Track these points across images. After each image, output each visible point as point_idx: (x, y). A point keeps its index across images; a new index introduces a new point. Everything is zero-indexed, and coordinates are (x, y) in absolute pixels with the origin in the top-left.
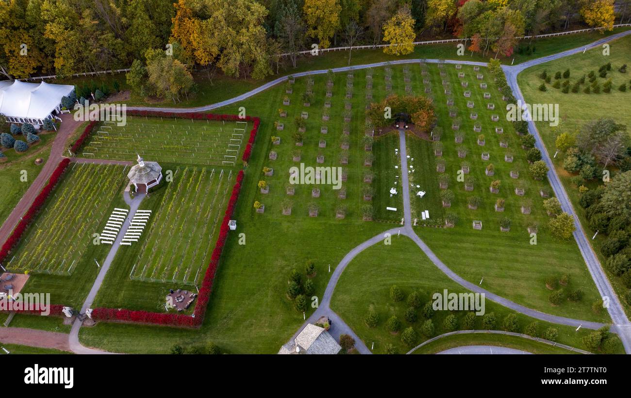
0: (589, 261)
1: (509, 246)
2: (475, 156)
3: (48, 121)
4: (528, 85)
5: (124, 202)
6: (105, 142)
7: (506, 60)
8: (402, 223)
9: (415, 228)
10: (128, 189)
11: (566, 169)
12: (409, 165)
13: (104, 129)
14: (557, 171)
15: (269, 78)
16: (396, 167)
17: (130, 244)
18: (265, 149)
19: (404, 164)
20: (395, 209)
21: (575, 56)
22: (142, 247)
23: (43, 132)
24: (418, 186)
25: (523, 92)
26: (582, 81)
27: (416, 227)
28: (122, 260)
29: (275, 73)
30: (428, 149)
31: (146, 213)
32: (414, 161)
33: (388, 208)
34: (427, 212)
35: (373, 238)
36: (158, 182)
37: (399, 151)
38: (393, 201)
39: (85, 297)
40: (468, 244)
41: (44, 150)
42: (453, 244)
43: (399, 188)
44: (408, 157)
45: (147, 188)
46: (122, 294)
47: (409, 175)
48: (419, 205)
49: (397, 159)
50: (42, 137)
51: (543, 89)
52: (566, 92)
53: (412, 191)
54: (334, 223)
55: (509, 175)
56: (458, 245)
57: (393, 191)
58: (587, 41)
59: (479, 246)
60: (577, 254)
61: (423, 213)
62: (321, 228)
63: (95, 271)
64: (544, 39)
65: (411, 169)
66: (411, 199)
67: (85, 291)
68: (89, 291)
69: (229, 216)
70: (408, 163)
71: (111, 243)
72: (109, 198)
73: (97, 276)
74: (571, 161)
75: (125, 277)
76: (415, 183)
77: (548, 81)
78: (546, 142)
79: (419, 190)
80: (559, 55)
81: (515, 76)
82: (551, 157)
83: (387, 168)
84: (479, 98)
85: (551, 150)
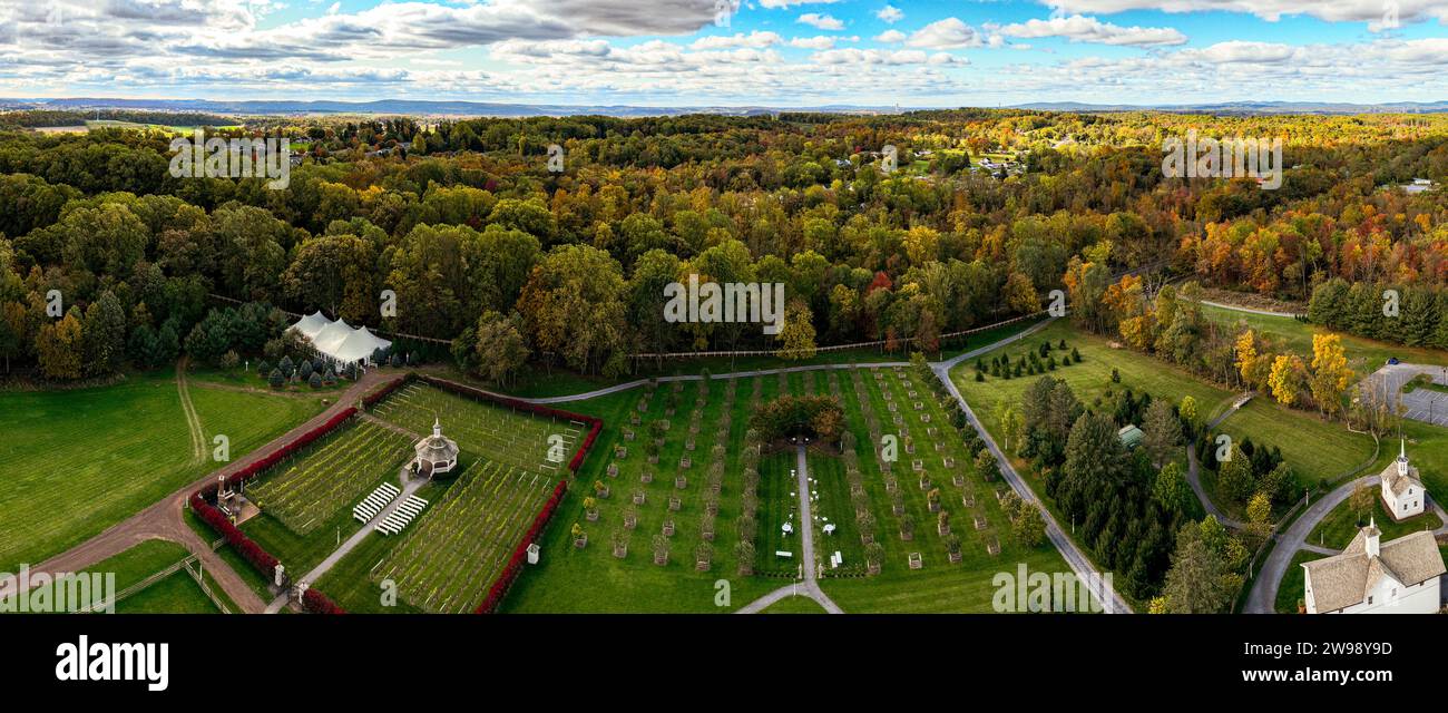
0: (1075, 565)
1: (966, 581)
2: (903, 468)
3: (351, 366)
4: (963, 378)
5: (399, 479)
6: (403, 407)
7: (932, 355)
8: (800, 577)
9: (820, 583)
10: (409, 467)
11: (1021, 456)
12: (810, 490)
13: (407, 393)
14: (1013, 464)
15: (623, 378)
16: (793, 494)
17: (386, 532)
18: (603, 461)
19: (804, 489)
20: (789, 554)
21: (1014, 343)
22: (400, 544)
23: (342, 377)
24: (825, 519)
25: (956, 386)
26: (1023, 363)
27: (823, 579)
28: (369, 548)
29: (633, 373)
30: (838, 468)
31: (422, 502)
32: (818, 484)
33: (778, 553)
34: (838, 554)
35: (753, 604)
36: (448, 469)
37: (797, 473)
38: (787, 543)
39: (305, 572)
40: (905, 594)
41: (335, 393)
42: (881, 599)
43: (796, 523)
44: (810, 479)
45: (433, 472)
46: (351, 594)
47: (811, 504)
48: (825, 545)
49: (794, 484)
50: (339, 380)
51: (980, 379)
52: (1007, 377)
53: (815, 527)
54: (691, 577)
55: (952, 484)
56: (890, 599)
57: (787, 527)
58: (1023, 328)
59: (921, 594)
60: (1059, 560)
61: (833, 558)
62: (668, 584)
63: (332, 547)
64: (976, 334)
65: (814, 496)
66: (814, 538)
67: (310, 564)
68: (313, 567)
69: (531, 537)
70: (809, 487)
71: (365, 521)
72: (382, 469)
73: (330, 554)
74: (1022, 443)
75: (363, 573)
76: (821, 514)
77: (985, 370)
78: (993, 435)
79: (824, 523)
80: (995, 345)
81: (945, 372)
82: (1002, 449)
83: (780, 496)
84: (902, 398)
85: (1000, 441)
